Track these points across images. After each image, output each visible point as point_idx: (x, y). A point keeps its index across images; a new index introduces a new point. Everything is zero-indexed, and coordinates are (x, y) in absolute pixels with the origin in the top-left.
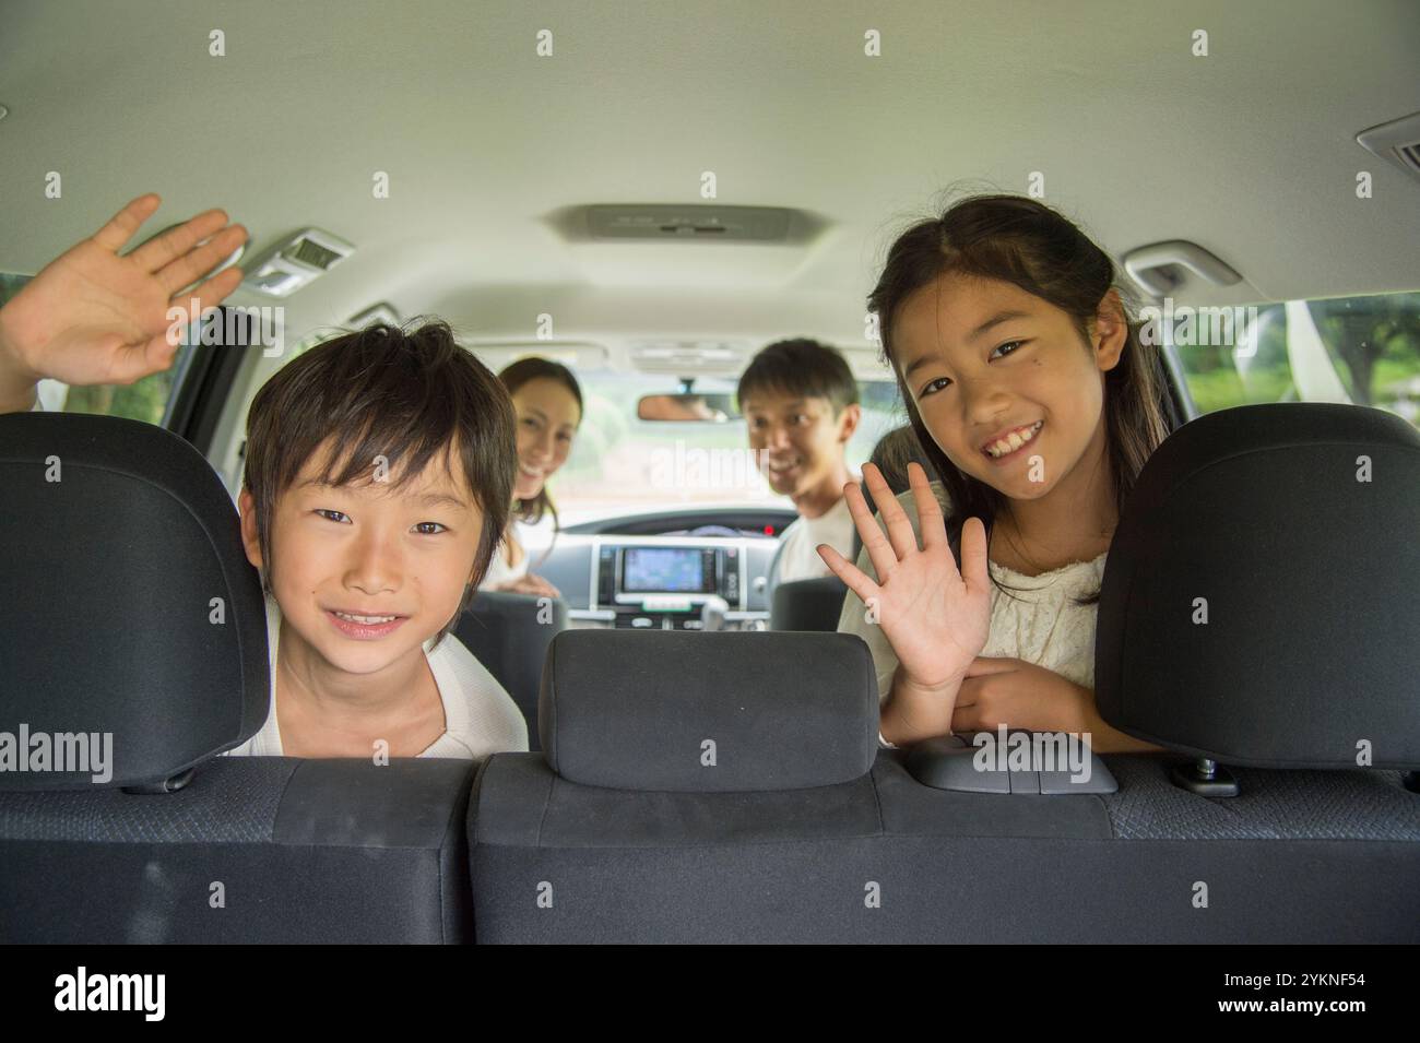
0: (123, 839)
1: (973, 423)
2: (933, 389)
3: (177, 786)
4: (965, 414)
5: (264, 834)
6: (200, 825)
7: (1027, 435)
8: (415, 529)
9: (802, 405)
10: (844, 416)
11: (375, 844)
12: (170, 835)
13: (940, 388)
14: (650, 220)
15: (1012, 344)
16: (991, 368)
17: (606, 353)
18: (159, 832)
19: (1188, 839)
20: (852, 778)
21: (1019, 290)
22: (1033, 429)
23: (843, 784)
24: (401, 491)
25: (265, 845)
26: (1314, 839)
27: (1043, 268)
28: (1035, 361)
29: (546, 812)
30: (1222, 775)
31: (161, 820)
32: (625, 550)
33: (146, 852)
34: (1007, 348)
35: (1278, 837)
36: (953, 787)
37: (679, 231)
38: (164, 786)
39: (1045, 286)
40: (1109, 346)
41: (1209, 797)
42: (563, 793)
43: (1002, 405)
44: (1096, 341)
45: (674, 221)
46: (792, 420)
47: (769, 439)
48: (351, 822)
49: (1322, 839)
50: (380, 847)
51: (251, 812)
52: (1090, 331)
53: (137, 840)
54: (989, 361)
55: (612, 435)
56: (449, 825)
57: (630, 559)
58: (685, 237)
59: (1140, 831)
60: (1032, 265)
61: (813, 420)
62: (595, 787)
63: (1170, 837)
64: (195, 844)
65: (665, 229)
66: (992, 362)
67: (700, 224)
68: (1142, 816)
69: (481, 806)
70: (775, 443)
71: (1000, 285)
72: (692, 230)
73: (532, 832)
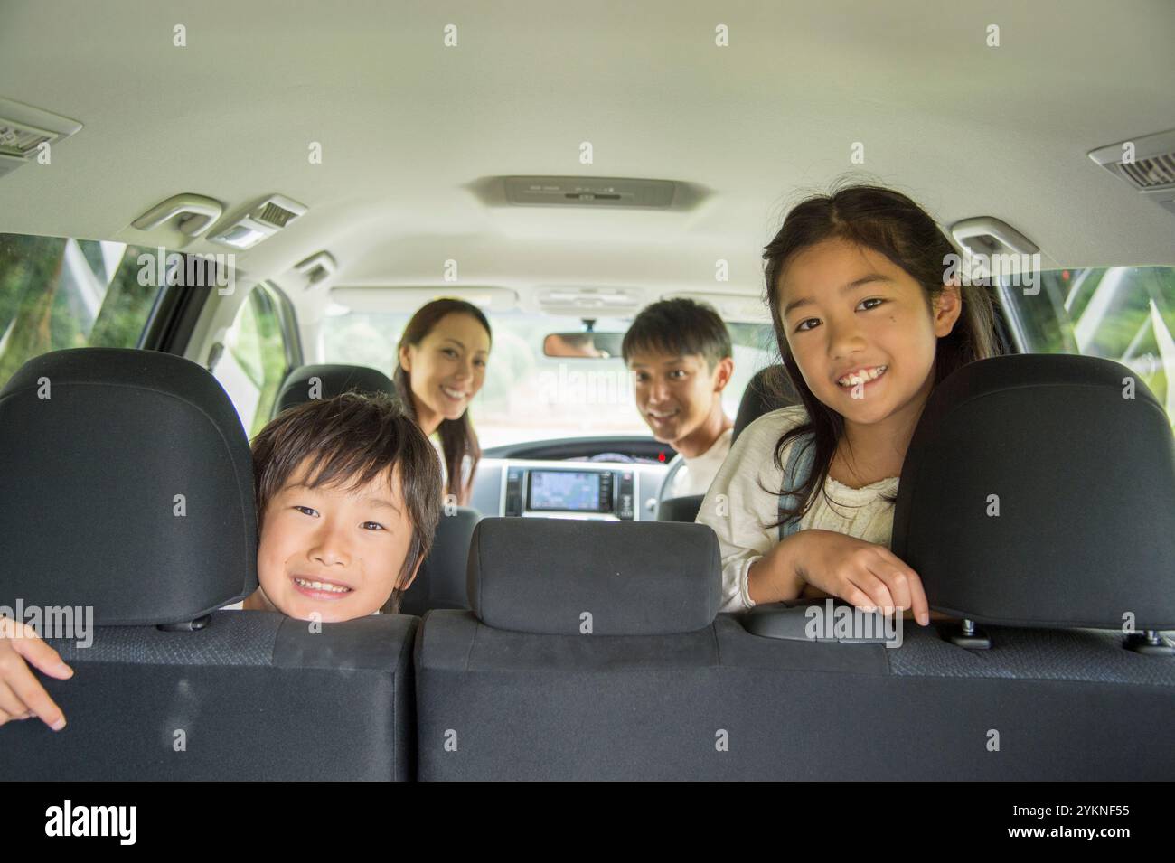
0: (163, 662)
1: (834, 357)
2: (805, 326)
3: (199, 626)
4: (829, 349)
5: (266, 659)
6: (219, 653)
7: (874, 374)
8: (363, 526)
9: (681, 361)
10: (718, 369)
11: (347, 668)
12: (197, 659)
13: (811, 327)
14: (557, 188)
15: (874, 300)
16: (856, 317)
17: (517, 296)
18: (189, 657)
19: (946, 677)
20: (698, 628)
21: (887, 260)
22: (878, 370)
23: (692, 632)
24: (356, 494)
25: (266, 668)
26: (1042, 680)
27: (907, 247)
28: (892, 318)
29: (473, 647)
30: (979, 632)
31: (191, 649)
32: (530, 472)
33: (179, 672)
34: (870, 304)
35: (1014, 676)
36: (774, 636)
37: (581, 198)
38: (190, 626)
39: (906, 261)
40: (946, 319)
41: (969, 649)
42: (485, 634)
43: (858, 347)
44: (937, 313)
45: (578, 190)
46: (672, 375)
47: (652, 392)
48: (329, 651)
49: (1048, 680)
50: (351, 669)
51: (256, 644)
52: (934, 304)
53: (173, 662)
54: (855, 311)
55: (518, 369)
56: (400, 656)
57: (535, 480)
58: (586, 203)
59: (911, 670)
60: (900, 243)
61: (690, 374)
62: (508, 630)
63: (932, 674)
64: (215, 666)
65: (568, 196)
66: (858, 313)
67: (598, 193)
68: (913, 659)
69: (425, 643)
70: (657, 397)
71: (873, 253)
72: (592, 197)
73: (462, 660)
